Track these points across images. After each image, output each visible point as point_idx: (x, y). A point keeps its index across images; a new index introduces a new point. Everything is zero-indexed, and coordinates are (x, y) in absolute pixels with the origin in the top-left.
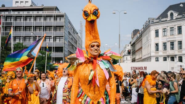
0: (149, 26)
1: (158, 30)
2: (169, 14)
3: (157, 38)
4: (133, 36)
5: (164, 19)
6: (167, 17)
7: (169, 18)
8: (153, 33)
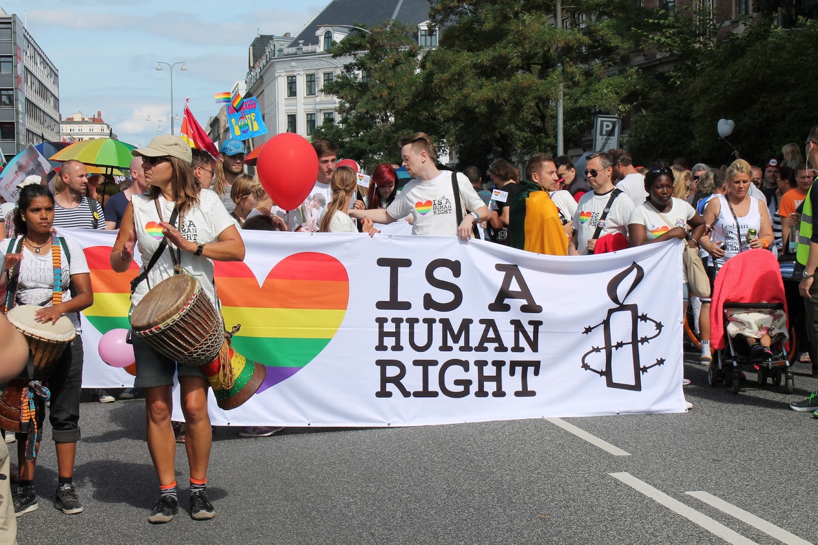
0: (273, 63)
1: (295, 76)
2: (321, 32)
3: (292, 101)
4: (252, 65)
5: (310, 48)
6: (316, 41)
7: (321, 47)
8: (282, 85)
